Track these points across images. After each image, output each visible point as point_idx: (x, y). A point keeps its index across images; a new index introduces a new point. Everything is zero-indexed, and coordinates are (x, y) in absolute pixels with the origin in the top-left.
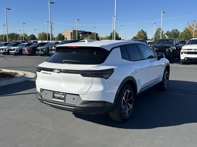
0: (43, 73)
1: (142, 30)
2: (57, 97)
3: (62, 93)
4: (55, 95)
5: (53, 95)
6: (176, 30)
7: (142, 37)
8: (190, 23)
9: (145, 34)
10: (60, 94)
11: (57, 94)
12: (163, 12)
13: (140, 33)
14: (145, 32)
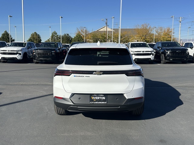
0: (75, 76)
1: (35, 33)
2: (96, 99)
3: (102, 95)
4: (93, 98)
5: (91, 98)
6: (68, 34)
7: (36, 40)
8: (79, 29)
9: (39, 37)
10: (100, 96)
11: (95, 96)
12: (61, 17)
13: (33, 36)
14: (39, 35)
